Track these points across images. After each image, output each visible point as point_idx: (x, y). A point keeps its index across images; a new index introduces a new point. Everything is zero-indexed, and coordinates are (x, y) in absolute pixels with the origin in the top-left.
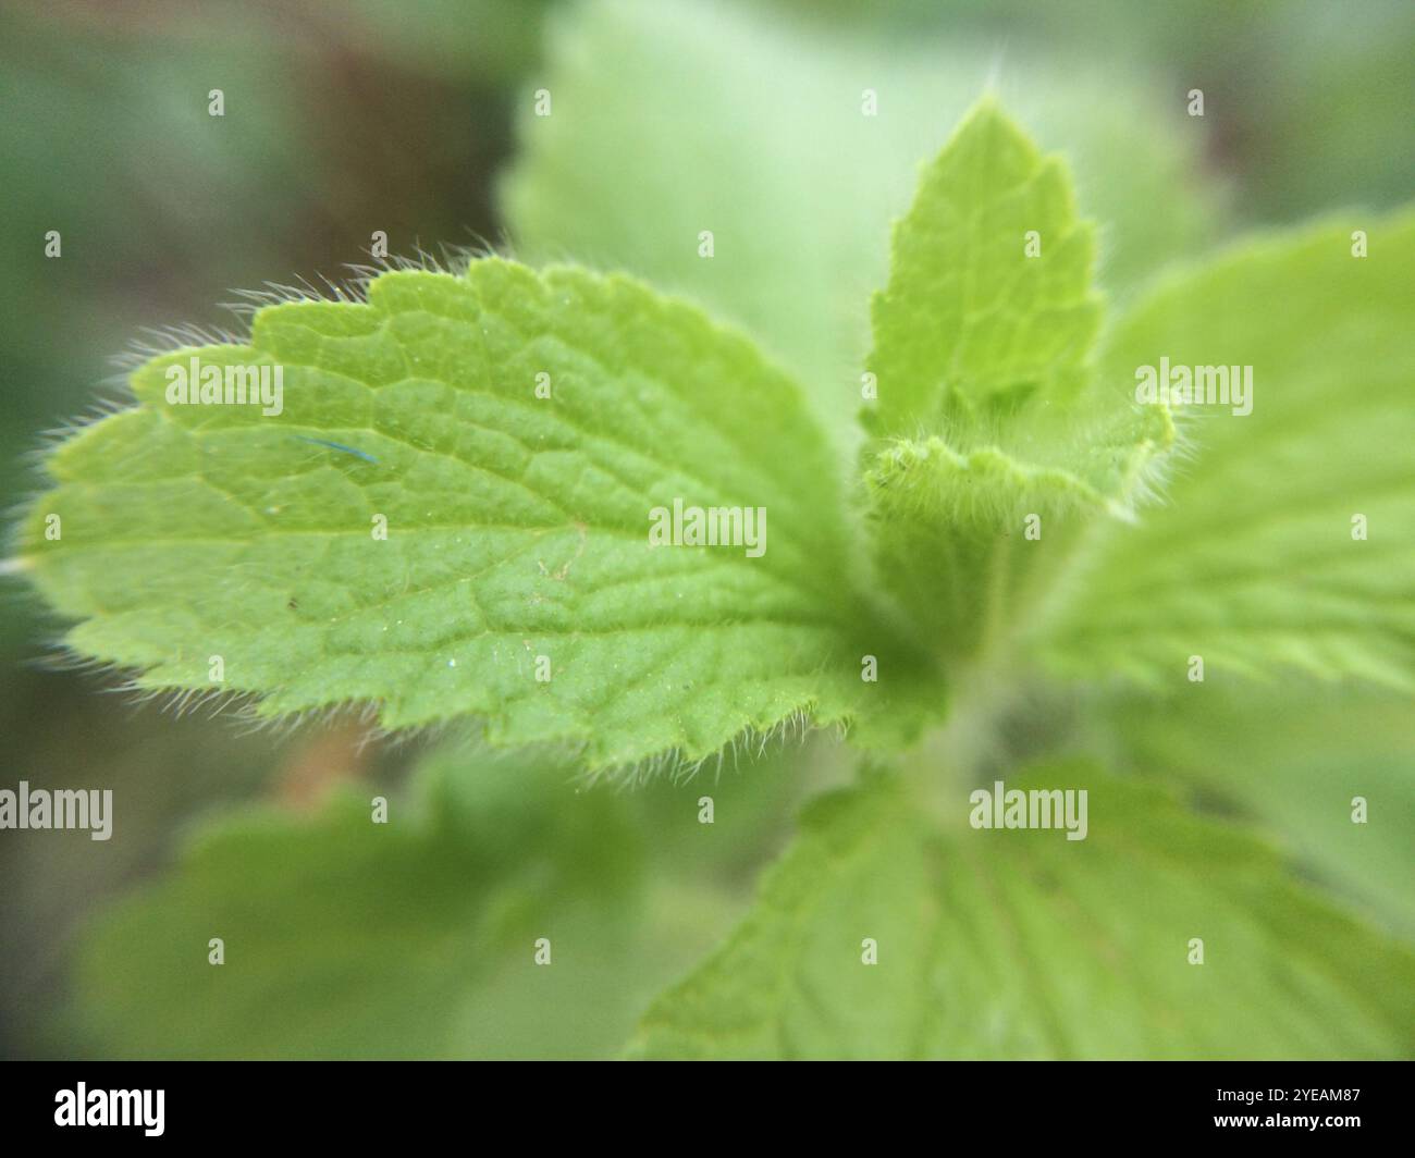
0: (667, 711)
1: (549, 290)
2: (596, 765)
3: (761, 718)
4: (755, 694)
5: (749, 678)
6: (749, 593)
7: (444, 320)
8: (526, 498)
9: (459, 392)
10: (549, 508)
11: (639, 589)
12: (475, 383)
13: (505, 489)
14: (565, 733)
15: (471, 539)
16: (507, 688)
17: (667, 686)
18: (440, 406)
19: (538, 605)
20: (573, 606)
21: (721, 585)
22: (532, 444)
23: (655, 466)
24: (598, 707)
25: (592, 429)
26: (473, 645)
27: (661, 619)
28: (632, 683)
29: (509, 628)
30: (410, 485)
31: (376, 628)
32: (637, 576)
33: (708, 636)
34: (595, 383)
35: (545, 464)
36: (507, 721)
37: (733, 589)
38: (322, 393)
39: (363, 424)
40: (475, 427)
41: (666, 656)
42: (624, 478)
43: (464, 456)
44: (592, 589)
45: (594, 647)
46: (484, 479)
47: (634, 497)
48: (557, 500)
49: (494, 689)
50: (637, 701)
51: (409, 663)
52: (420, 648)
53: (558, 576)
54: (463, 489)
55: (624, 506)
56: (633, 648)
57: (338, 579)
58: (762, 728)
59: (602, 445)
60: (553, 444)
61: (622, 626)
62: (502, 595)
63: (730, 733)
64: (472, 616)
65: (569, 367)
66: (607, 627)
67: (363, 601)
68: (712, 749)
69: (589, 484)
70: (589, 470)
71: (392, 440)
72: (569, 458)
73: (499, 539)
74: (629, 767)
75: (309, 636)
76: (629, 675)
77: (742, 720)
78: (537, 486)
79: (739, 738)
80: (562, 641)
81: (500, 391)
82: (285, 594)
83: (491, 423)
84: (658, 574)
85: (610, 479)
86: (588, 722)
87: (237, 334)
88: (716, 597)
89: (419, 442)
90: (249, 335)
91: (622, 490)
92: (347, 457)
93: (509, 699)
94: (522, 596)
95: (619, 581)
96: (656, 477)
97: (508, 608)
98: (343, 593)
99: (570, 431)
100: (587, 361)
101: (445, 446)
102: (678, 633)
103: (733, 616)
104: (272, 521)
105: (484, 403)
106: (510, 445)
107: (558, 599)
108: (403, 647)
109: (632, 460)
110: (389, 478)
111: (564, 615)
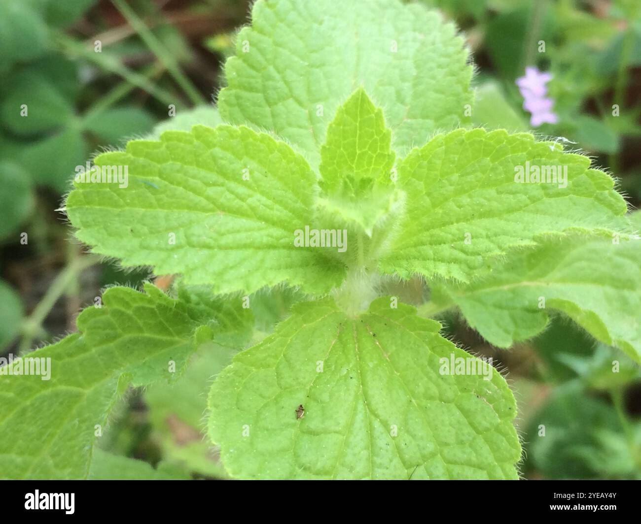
0: (242, 278)
1: (217, 133)
2: (216, 293)
3: (271, 283)
4: (271, 275)
5: (271, 269)
6: (278, 239)
7: (182, 144)
8: (204, 202)
9: (185, 166)
10: (211, 206)
11: (238, 236)
12: (191, 164)
13: (197, 199)
14: (207, 283)
15: (185, 215)
16: (191, 266)
17: (243, 270)
18: (178, 171)
19: (205, 239)
20: (216, 240)
21: (268, 235)
22: (208, 184)
23: (250, 192)
24: (220, 275)
25: (228, 179)
26: (182, 252)
27: (245, 246)
28: (232, 268)
29: (193, 246)
30: (167, 196)
31: (154, 242)
32: (239, 231)
33: (260, 254)
34: (231, 163)
35: (211, 191)
36: (190, 277)
37: (272, 237)
38: (144, 167)
39: (155, 176)
40: (189, 178)
41: (244, 259)
42: (238, 196)
43: (185, 187)
44: (223, 235)
45: (221, 255)
46: (191, 195)
47: (241, 203)
48: (214, 203)
49: (187, 266)
50: (232, 274)
51: (163, 255)
52: (167, 250)
53: (212, 230)
54: (184, 198)
55: (237, 206)
56: (234, 256)
57: (144, 225)
58: (270, 286)
59: (232, 185)
60: (215, 184)
61: (231, 248)
62: (193, 235)
63: (259, 287)
64: (183, 241)
65: (222, 158)
66: (227, 248)
67: (151, 232)
68: (253, 292)
69: (226, 198)
70: (227, 193)
71: (163, 181)
72: (219, 189)
73: (193, 215)
74: (226, 295)
75: (136, 242)
76: (231, 265)
77: (264, 283)
78: (208, 198)
79: (262, 289)
80: (211, 252)
81: (198, 165)
82: (129, 228)
83: (194, 177)
84: (246, 231)
85: (232, 196)
86: (215, 280)
87: (122, 147)
88: (265, 240)
89: (172, 183)
90: (125, 148)
91: (237, 201)
92: (150, 186)
93: (192, 270)
94: (199, 236)
95: (233, 233)
96: (250, 196)
97: (194, 239)
98: (146, 229)
99: (221, 180)
100: (229, 155)
101: (179, 184)
102: (250, 252)
103: (271, 247)
104: (128, 204)
105: (193, 169)
106: (199, 184)
107: (211, 238)
108: (162, 249)
109: (241, 190)
110: (162, 193)
111: (212, 243)
